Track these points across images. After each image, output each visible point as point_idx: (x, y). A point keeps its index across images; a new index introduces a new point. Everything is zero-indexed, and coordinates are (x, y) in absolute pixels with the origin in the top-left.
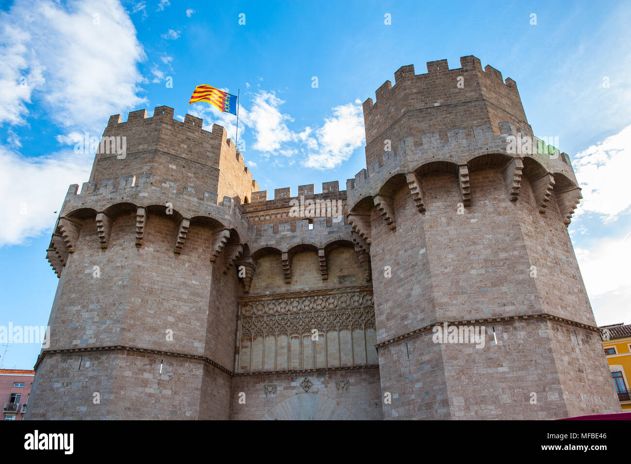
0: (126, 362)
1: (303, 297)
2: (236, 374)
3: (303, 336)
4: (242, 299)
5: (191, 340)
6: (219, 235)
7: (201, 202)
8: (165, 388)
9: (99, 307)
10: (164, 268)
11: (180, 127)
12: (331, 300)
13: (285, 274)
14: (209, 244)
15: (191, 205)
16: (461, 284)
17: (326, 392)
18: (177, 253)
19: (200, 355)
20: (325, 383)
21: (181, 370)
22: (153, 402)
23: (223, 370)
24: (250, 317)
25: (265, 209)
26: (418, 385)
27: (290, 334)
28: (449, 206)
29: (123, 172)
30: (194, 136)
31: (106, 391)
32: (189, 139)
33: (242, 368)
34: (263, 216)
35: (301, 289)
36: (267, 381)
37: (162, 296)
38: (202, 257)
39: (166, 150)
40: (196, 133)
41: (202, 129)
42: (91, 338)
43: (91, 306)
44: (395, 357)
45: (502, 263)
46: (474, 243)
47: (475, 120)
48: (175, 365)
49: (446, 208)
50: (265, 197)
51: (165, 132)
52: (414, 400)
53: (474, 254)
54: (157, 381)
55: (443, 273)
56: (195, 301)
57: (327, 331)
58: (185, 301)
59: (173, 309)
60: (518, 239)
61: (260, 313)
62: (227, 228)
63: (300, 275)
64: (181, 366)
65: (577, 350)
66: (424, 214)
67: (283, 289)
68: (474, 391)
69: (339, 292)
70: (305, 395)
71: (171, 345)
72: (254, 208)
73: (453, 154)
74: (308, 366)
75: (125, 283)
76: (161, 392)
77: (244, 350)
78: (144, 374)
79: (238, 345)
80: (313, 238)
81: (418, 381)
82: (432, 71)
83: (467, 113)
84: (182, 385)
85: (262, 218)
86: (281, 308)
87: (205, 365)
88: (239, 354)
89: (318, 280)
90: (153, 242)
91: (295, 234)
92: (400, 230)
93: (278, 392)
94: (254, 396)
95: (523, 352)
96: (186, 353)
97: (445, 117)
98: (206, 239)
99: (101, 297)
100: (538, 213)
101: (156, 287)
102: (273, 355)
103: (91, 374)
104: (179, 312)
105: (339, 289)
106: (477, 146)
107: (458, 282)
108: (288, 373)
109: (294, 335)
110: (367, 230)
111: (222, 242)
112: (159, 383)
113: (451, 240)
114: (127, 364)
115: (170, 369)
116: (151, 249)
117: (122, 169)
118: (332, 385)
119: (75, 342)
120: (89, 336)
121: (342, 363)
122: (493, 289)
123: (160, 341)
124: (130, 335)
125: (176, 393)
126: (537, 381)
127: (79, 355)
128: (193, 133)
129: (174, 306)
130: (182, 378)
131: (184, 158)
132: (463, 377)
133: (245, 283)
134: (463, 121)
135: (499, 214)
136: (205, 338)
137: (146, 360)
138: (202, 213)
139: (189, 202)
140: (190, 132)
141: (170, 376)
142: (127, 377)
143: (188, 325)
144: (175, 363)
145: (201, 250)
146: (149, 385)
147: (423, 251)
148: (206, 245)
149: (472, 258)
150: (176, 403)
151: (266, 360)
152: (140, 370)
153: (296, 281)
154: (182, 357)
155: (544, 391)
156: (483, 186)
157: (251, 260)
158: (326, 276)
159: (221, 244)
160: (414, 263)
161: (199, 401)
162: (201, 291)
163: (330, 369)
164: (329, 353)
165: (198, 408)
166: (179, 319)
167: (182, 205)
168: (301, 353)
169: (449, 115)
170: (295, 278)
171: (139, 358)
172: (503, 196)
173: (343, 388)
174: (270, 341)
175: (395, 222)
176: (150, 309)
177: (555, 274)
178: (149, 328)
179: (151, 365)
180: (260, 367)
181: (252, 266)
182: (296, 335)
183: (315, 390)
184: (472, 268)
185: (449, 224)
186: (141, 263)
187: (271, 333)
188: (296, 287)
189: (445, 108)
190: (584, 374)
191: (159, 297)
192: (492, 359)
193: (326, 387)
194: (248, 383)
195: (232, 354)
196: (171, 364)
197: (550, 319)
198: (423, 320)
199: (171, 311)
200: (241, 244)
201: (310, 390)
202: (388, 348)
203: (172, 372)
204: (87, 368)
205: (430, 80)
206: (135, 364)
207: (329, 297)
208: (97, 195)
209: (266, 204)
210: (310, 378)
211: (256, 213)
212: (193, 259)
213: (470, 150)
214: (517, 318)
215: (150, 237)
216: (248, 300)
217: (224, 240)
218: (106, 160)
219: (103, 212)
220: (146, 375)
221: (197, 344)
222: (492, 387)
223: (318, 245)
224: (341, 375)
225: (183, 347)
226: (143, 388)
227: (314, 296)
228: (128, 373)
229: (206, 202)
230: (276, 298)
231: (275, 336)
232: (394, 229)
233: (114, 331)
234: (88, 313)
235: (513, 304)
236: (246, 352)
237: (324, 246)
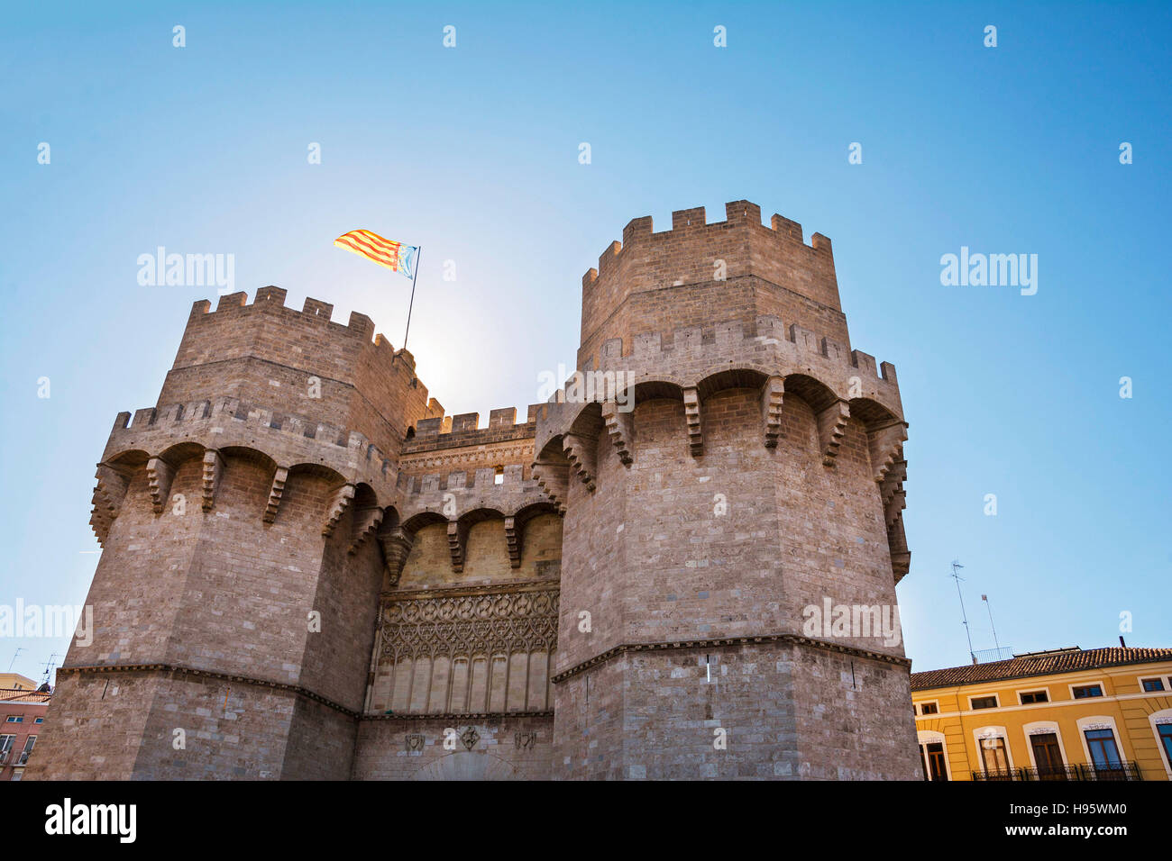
0: (171, 690)
1: (478, 596)
2: (366, 717)
3: (473, 659)
4: (386, 596)
5: (278, 659)
6: (338, 493)
7: (311, 440)
8: (230, 733)
9: (141, 603)
10: (244, 545)
11: (294, 319)
12: (523, 602)
13: (453, 557)
14: (322, 507)
15: (293, 446)
16: (668, 584)
17: (498, 752)
18: (269, 521)
19: (291, 683)
20: (499, 737)
21: (258, 706)
22: (208, 753)
23: (337, 708)
24: (396, 626)
25: (435, 448)
26: (593, 744)
27: (454, 656)
28: (670, 455)
29: (200, 393)
30: (316, 333)
31: (135, 732)
32: (307, 338)
33: (377, 707)
34: (431, 459)
35: (477, 582)
36: (411, 730)
37: (237, 590)
38: (310, 528)
39: (266, 357)
40: (320, 328)
41: (331, 320)
42: (124, 650)
43: (131, 602)
44: (573, 700)
45: (737, 551)
46: (700, 517)
47: (732, 310)
48: (250, 697)
49: (664, 457)
50: (438, 427)
51: (269, 327)
52: (586, 767)
53: (696, 535)
54: (216, 720)
55: (644, 566)
56: (291, 599)
57: (511, 653)
58: (274, 598)
59: (254, 610)
60: (768, 510)
61: (411, 619)
62: (350, 482)
63: (478, 559)
64: (259, 699)
65: (850, 696)
66: (629, 467)
67: (450, 582)
68: (664, 757)
69: (534, 589)
70: (466, 755)
71: (245, 666)
72: (420, 446)
73: (678, 369)
74: (477, 707)
75: (181, 568)
76: (222, 739)
77: (382, 679)
78: (198, 709)
79: (372, 670)
80: (499, 499)
81: (593, 738)
82: (679, 228)
83: (722, 297)
84: (258, 729)
85: (429, 464)
86: (445, 612)
87: (299, 699)
88: (372, 685)
89: (504, 568)
90: (230, 505)
91: (472, 491)
92: (600, 492)
93: (426, 748)
94: (389, 753)
95: (748, 696)
96: (268, 680)
97: (687, 305)
98: (318, 500)
99: (146, 588)
100: (820, 466)
101: (229, 574)
102: (425, 689)
103: (117, 706)
104: (263, 615)
105: (536, 583)
106: (716, 355)
107: (665, 581)
108: (443, 719)
109: (459, 658)
110: (561, 489)
111: (341, 504)
112: (222, 724)
113: (665, 511)
114: (171, 693)
115: (240, 703)
116: (227, 516)
117: (199, 387)
118: (509, 741)
119: (102, 657)
120: (122, 648)
121: (529, 705)
122: (718, 592)
123: (229, 659)
124: (180, 648)
125: (246, 741)
126: (762, 744)
127: (106, 677)
128: (315, 328)
129: (256, 605)
130: (259, 719)
131: (295, 369)
132: (650, 734)
133: (392, 571)
134: (713, 312)
135: (745, 469)
136: (302, 657)
137: (203, 688)
138: (309, 459)
139: (290, 441)
140: (310, 326)
141: (239, 714)
142: (170, 712)
143: (276, 636)
144: (249, 695)
145: (307, 517)
146: (204, 727)
147: (621, 528)
148: (319, 509)
149: (692, 541)
150: (245, 756)
151: (414, 696)
152: (191, 702)
153: (472, 569)
154: (260, 685)
155: (771, 759)
156: (726, 422)
157: (399, 534)
158: (517, 562)
159: (339, 509)
160: (608, 548)
161: (284, 755)
162: (302, 583)
163: (507, 715)
164: (510, 688)
165: (281, 766)
166: (262, 625)
167: (278, 445)
168: (469, 686)
169: (692, 302)
170: (469, 564)
171: (191, 683)
172: (755, 439)
173: (525, 745)
174: (423, 665)
175: (595, 478)
176: (216, 609)
177: (833, 569)
178: (211, 638)
179: (210, 696)
180: (405, 707)
181: (404, 542)
182: (463, 658)
183: (482, 748)
184: (690, 558)
185: (664, 485)
186: (208, 537)
187: (425, 652)
188: (470, 579)
189: (689, 290)
190: (854, 736)
191: (233, 591)
192: (698, 705)
193: (499, 743)
194: (382, 731)
195: (360, 684)
196: (242, 696)
197: (801, 644)
198: (609, 640)
199: (249, 614)
200: (380, 508)
201: (475, 747)
202: (566, 683)
203: (243, 708)
204: (113, 697)
205: (674, 241)
206: (184, 693)
207: (520, 598)
208: (153, 429)
209: (438, 441)
210: (477, 728)
211: (421, 454)
212: (293, 531)
213: (704, 363)
214: (745, 641)
215: (227, 496)
216: (395, 598)
217: (345, 502)
218: (178, 373)
219: (158, 457)
220: (201, 711)
221: (287, 666)
222: (692, 752)
223: (505, 510)
224: (524, 725)
225: (265, 669)
226: (193, 731)
227: (496, 595)
228: (172, 707)
229: (317, 441)
230: (437, 595)
231: (431, 658)
232: (592, 490)
233: (157, 641)
234: (125, 613)
235: (744, 618)
236: (384, 683)
237: (515, 512)
